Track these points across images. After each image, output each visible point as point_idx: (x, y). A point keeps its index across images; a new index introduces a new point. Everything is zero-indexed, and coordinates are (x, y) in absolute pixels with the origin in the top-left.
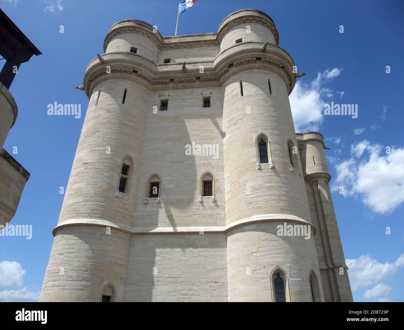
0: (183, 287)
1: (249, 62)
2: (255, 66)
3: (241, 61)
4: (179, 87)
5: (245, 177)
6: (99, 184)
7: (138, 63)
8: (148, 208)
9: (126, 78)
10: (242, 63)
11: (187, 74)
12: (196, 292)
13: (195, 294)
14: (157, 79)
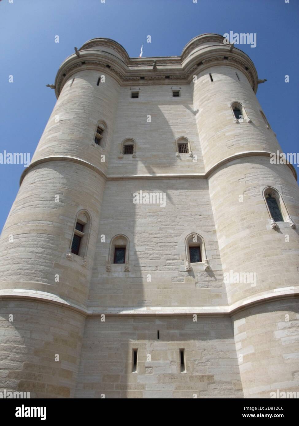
0: (165, 219)
1: (217, 59)
2: (223, 63)
3: (210, 58)
4: (149, 84)
5: (223, 130)
6: (75, 133)
7: (112, 59)
8: (124, 161)
9: (100, 70)
10: (211, 61)
11: (157, 73)
12: (180, 223)
13: (179, 224)
14: (128, 77)
